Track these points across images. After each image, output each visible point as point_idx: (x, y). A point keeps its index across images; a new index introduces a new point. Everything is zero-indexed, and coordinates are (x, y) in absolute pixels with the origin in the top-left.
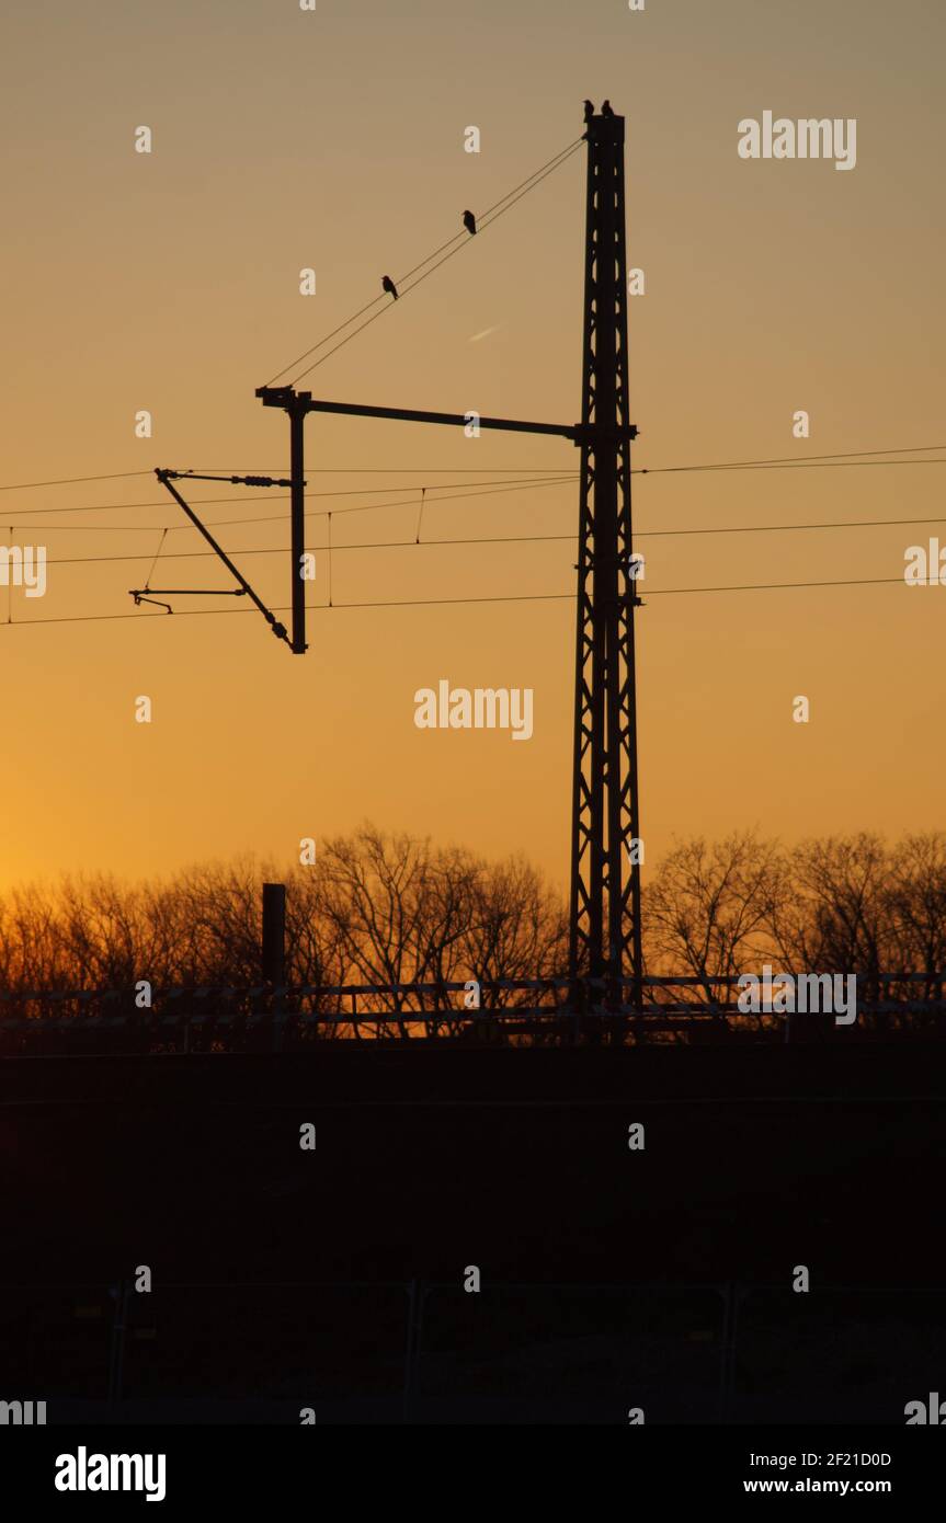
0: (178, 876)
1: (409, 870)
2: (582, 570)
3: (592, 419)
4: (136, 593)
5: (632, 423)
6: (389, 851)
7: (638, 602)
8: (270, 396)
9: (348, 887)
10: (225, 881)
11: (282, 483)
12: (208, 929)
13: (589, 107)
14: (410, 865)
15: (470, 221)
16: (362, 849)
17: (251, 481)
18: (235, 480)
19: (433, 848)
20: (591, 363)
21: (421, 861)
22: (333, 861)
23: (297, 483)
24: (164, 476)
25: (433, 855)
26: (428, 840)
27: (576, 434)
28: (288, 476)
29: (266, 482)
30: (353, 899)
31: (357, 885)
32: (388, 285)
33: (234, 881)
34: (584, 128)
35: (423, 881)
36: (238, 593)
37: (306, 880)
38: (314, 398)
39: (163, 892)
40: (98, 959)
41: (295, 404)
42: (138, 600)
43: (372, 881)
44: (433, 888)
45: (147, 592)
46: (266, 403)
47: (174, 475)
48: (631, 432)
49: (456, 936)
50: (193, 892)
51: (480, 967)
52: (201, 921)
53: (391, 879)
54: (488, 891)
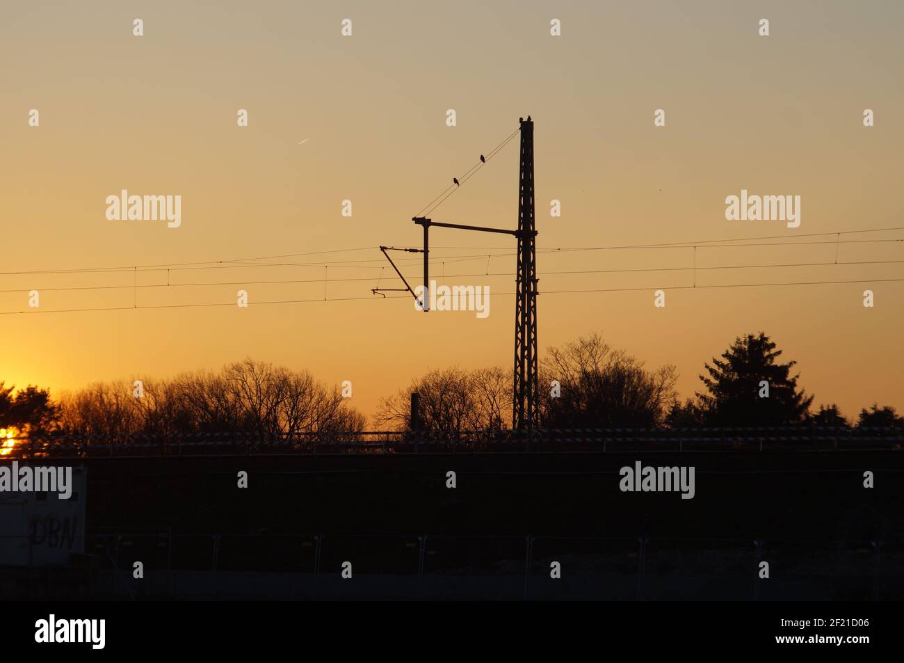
0: (176, 378)
1: (263, 376)
2: (518, 282)
3: (522, 229)
4: (373, 290)
5: (536, 230)
6: (256, 369)
7: (538, 293)
8: (418, 221)
9: (240, 382)
10: (194, 378)
11: (421, 251)
12: (187, 397)
13: (521, 119)
14: (264, 373)
15: (482, 159)
16: (246, 367)
17: (411, 250)
18: (406, 250)
19: (273, 367)
20: (521, 209)
21: (268, 372)
22: (235, 372)
23: (426, 251)
24: (383, 249)
25: (273, 370)
26: (271, 364)
27: (516, 234)
28: (423, 249)
29: (416, 251)
30: (242, 387)
31: (244, 381)
32: (456, 181)
33: (198, 379)
34: (519, 125)
35: (268, 380)
36: (406, 290)
37: (225, 379)
38: (432, 221)
39: (169, 383)
40: (145, 409)
41: (425, 223)
42: (374, 293)
43: (250, 380)
44: (273, 383)
45: (377, 290)
46: (416, 223)
47: (386, 248)
48: (536, 233)
49: (281, 401)
50: (181, 384)
51: (289, 412)
52: (185, 395)
53: (257, 379)
54: (292, 383)
